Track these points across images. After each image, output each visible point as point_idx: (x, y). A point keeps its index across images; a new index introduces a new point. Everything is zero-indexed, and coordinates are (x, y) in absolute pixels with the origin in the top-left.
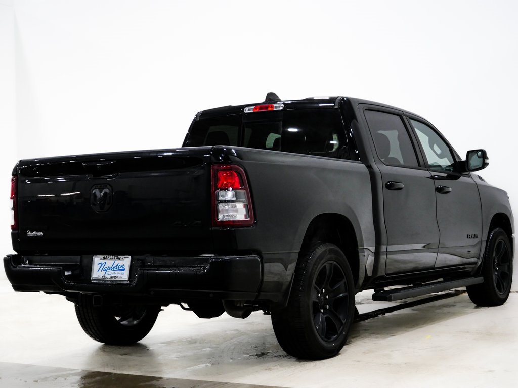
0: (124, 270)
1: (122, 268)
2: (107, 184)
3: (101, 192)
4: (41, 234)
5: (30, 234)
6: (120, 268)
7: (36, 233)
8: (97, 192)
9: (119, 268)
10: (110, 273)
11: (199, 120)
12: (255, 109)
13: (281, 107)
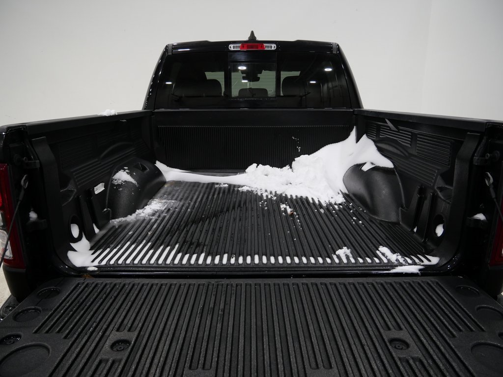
11: (171, 54)
12: (242, 47)
13: (274, 47)
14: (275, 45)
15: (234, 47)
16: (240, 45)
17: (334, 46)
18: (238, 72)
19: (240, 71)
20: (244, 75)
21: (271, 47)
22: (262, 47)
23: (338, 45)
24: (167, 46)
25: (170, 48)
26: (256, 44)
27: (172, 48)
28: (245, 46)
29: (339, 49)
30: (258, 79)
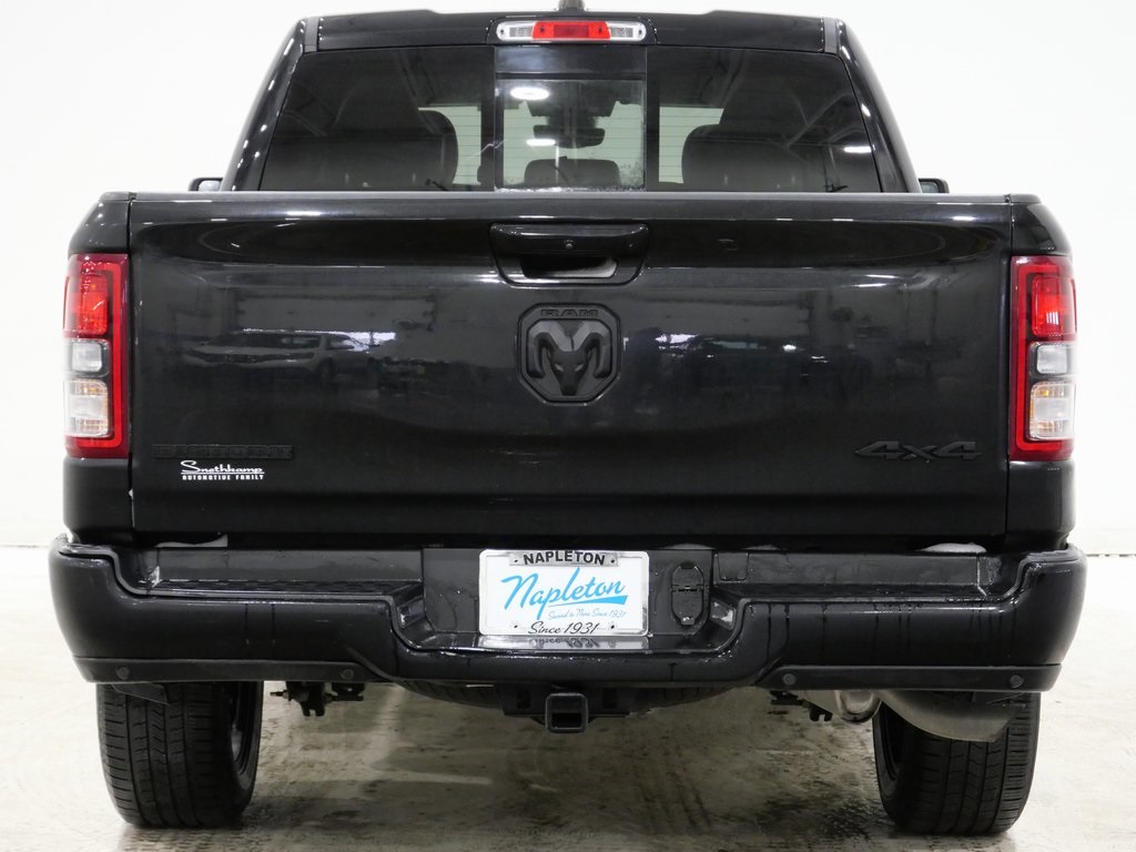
0: (622, 600)
1: (612, 594)
2: (600, 305)
3: (570, 334)
4: (257, 473)
5: (193, 472)
6: (605, 596)
7: (229, 470)
8: (555, 332)
9: (597, 593)
10: (563, 610)
11: (313, 49)
12: (540, 31)
13: (637, 33)
14: (643, 28)
15: (513, 32)
16: (533, 24)
17: (830, 32)
18: (517, 108)
19: (524, 106)
20: (543, 121)
21: (630, 32)
22: (603, 31)
23: (843, 28)
24: (299, 26)
25: (311, 32)
26: (584, 22)
27: (319, 31)
28: (546, 27)
29: (844, 38)
30: (596, 137)
